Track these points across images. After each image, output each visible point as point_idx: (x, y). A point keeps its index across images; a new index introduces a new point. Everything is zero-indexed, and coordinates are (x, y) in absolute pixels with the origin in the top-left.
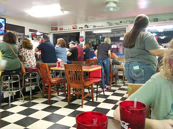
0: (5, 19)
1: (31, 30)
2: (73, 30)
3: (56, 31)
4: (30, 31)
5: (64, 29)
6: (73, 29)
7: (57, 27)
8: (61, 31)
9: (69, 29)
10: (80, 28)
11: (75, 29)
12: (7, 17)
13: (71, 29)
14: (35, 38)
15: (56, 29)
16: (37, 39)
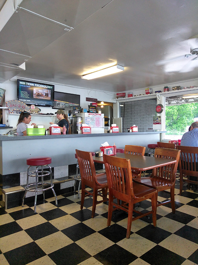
0: (53, 86)
1: (88, 99)
2: (147, 95)
3: (123, 99)
4: (87, 101)
5: (134, 95)
6: (147, 93)
7: (125, 93)
8: (129, 98)
9: (140, 95)
10: (156, 92)
11: (149, 95)
12: (57, 83)
13: (143, 95)
14: (94, 109)
15: (124, 96)
16: (96, 111)
